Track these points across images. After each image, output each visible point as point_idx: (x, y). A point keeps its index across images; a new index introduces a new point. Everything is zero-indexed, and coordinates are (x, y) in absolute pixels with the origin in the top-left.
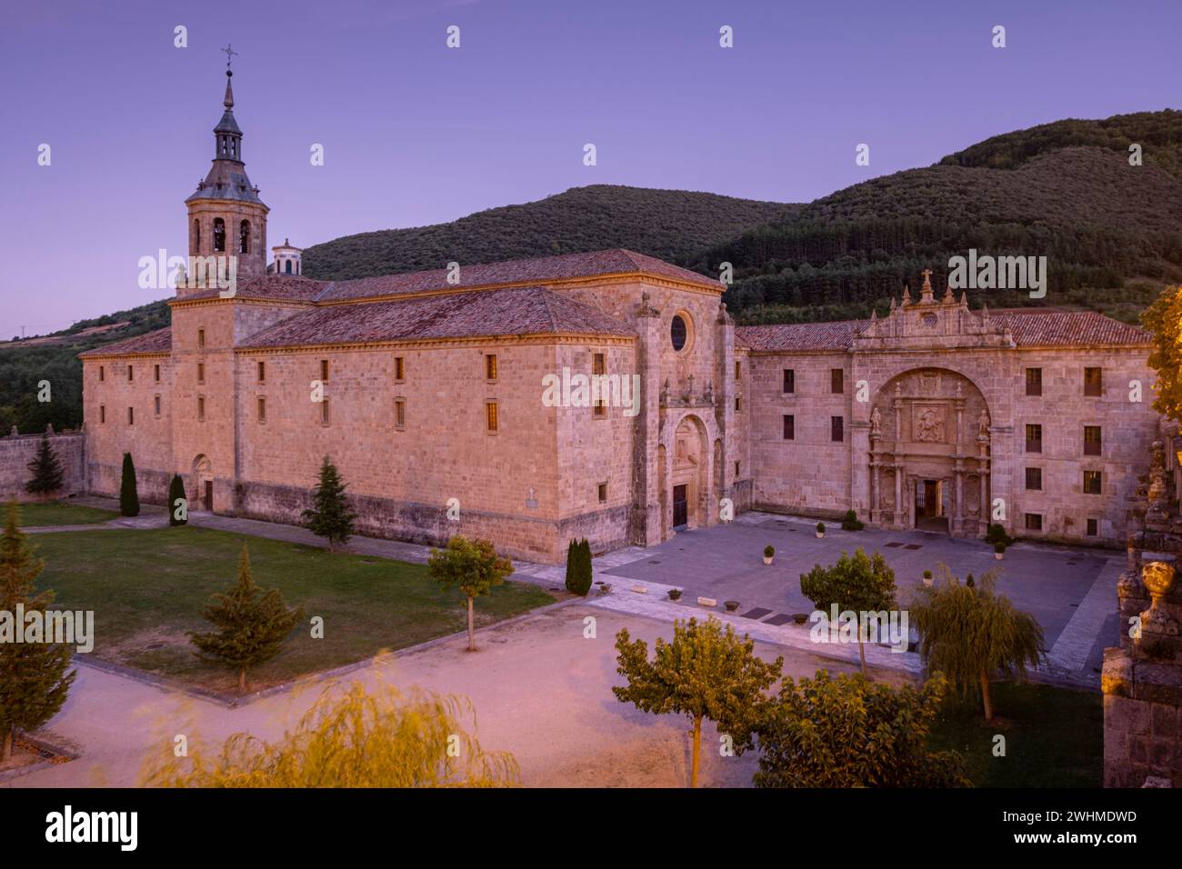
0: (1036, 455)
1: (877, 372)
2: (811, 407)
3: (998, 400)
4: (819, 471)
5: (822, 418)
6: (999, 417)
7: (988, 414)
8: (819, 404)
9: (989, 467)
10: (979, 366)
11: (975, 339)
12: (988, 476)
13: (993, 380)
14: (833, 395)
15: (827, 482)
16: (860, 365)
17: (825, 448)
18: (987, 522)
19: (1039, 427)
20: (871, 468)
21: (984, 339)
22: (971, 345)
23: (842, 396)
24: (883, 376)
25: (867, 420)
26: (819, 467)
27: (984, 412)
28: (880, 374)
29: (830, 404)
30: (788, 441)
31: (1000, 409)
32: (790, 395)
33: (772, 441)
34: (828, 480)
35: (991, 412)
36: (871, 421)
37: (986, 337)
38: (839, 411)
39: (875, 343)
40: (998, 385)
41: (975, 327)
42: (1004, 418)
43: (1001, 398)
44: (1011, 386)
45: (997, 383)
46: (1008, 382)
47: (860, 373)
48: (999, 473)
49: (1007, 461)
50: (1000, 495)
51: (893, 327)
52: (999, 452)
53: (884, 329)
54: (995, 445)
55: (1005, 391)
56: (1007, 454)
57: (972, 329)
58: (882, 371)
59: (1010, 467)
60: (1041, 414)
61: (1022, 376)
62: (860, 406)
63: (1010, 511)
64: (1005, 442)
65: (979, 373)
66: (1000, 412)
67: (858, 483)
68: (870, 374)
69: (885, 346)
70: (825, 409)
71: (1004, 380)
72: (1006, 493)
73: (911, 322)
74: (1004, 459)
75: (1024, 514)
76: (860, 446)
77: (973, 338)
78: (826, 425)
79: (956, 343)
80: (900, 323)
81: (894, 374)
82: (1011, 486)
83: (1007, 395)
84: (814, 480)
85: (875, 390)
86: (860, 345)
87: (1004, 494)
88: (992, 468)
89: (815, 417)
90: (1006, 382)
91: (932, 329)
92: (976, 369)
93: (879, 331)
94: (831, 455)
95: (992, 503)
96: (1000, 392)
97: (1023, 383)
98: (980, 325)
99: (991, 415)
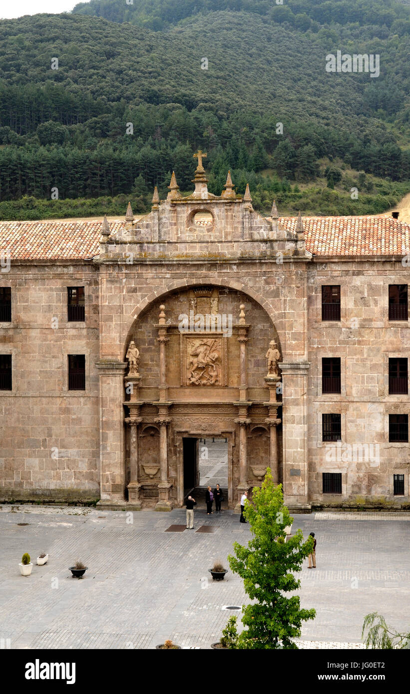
0: (334, 397)
1: (134, 290)
2: (38, 343)
3: (291, 327)
4: (50, 435)
5: (54, 357)
6: (292, 350)
7: (278, 347)
8: (49, 337)
9: (280, 416)
10: (267, 283)
11: (263, 247)
13: (285, 300)
14: (69, 324)
16: (111, 281)
17: (58, 400)
19: (337, 360)
20: (127, 426)
21: (273, 247)
22: (257, 253)
23: (83, 325)
24: (143, 297)
25: (121, 358)
26: (49, 429)
28: (139, 294)
29: (65, 337)
31: (295, 339)
32: (6, 324)
35: (282, 343)
37: (276, 246)
38: (78, 347)
39: (131, 250)
40: (292, 307)
41: (262, 231)
42: (299, 350)
43: (295, 324)
44: (306, 309)
45: (289, 306)
46: (302, 303)
47: (112, 292)
48: (293, 423)
49: (302, 407)
50: (294, 451)
51: (156, 228)
52: (291, 396)
53: (143, 231)
54: (288, 386)
55: (299, 315)
56: (302, 398)
57: (259, 233)
58: (141, 289)
59: (305, 414)
60: (339, 344)
61: (317, 296)
62: (111, 338)
63: (306, 472)
64: (299, 382)
65: (267, 292)
66: (294, 342)
67: (109, 449)
68: (124, 293)
69: (145, 254)
70: (57, 344)
71: (298, 302)
72: (301, 449)
73: (181, 223)
74: (297, 405)
75: (322, 475)
76: (112, 395)
77: (260, 246)
78: (59, 368)
79: (239, 252)
80: (165, 223)
81: (157, 293)
82: (306, 438)
83: (302, 320)
84: (42, 448)
85: (133, 315)
86: (110, 252)
87: (299, 450)
88: (283, 417)
89: (44, 356)
90: (300, 303)
91: (208, 232)
92: (264, 287)
93: (137, 233)
94: (67, 411)
95: (284, 463)
96: (294, 316)
97: (319, 305)
98: (268, 228)
99: (282, 347)
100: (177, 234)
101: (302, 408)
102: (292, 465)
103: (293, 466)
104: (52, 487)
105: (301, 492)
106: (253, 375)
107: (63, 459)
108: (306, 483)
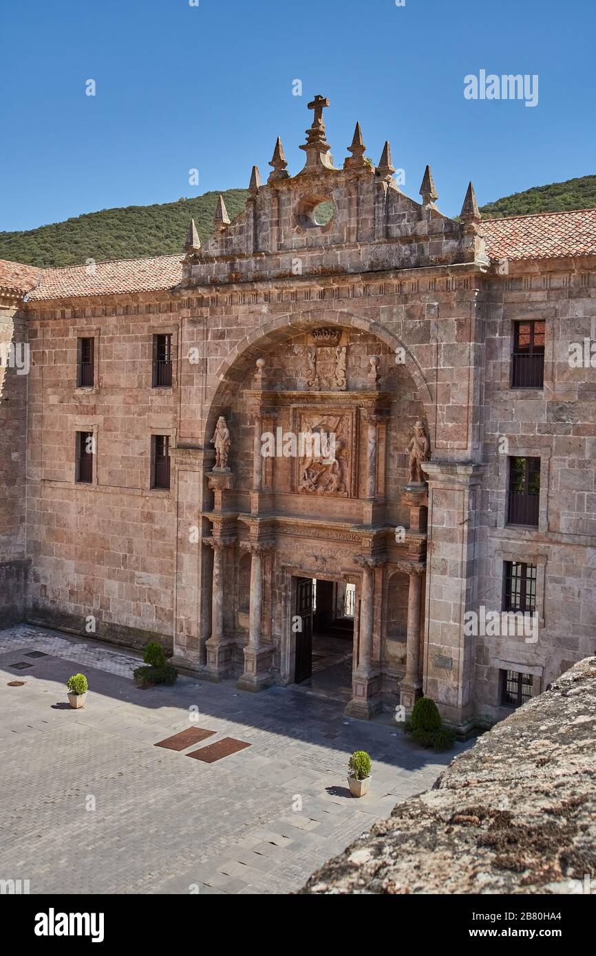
0: (528, 534)
1: (221, 335)
2: (120, 415)
3: (447, 395)
4: (131, 551)
5: (137, 438)
6: (448, 438)
8: (132, 407)
9: (423, 559)
10: (410, 316)
11: (405, 250)
12: (421, 577)
13: (438, 347)
14: (155, 391)
15: (144, 574)
16: (193, 322)
17: (141, 501)
18: (415, 686)
19: (535, 463)
20: (207, 550)
21: (422, 250)
22: (395, 262)
23: (169, 391)
24: (232, 345)
25: (201, 442)
26: (130, 542)
27: (418, 425)
28: (227, 340)
29: (150, 409)
30: (82, 486)
31: (454, 419)
32: (87, 390)
33: (60, 485)
34: (145, 569)
35: (431, 424)
36: (211, 446)
37: (426, 245)
38: (163, 424)
39: (219, 269)
40: (449, 360)
41: (405, 222)
42: (459, 439)
43: (454, 391)
44: (472, 362)
45: (445, 357)
46: (467, 352)
47: (193, 339)
48: (444, 572)
49: (460, 545)
50: (444, 625)
51: (251, 233)
52: (443, 523)
53: (235, 239)
54: (437, 506)
55: (460, 376)
56: (460, 528)
57: (399, 227)
58: (230, 332)
59: (465, 560)
60: (539, 431)
61: (501, 341)
62: (190, 411)
63: (461, 665)
64: (456, 499)
65: (410, 333)
66: (450, 425)
67: (184, 581)
68: (209, 340)
69: (236, 276)
70: (141, 419)
71: (460, 348)
72: (455, 622)
73: (285, 220)
74: (452, 540)
75: (498, 672)
76: (189, 498)
77: (400, 249)
78: (141, 454)
79: (368, 263)
80: (264, 223)
81: (250, 339)
82: (464, 604)
83: (465, 383)
84: (122, 568)
85: (218, 375)
86: (194, 276)
87: (452, 622)
88: (428, 560)
89: (126, 436)
90: (462, 352)
91: (323, 232)
92: (405, 323)
93: (228, 243)
94: (149, 517)
95: (426, 643)
96: (452, 376)
97: (505, 356)
98: (415, 216)
99: (432, 433)
100: (279, 239)
101: (460, 547)
102: (439, 648)
103: (440, 650)
104: (131, 625)
105: (452, 700)
106: (396, 481)
107: (144, 587)
108: (460, 685)
